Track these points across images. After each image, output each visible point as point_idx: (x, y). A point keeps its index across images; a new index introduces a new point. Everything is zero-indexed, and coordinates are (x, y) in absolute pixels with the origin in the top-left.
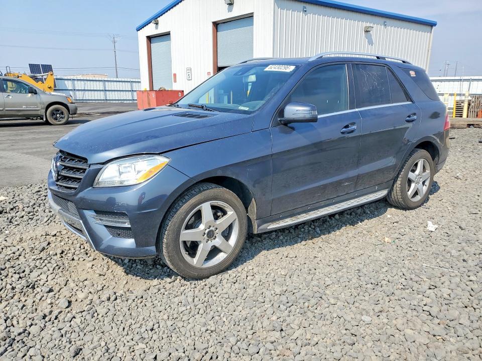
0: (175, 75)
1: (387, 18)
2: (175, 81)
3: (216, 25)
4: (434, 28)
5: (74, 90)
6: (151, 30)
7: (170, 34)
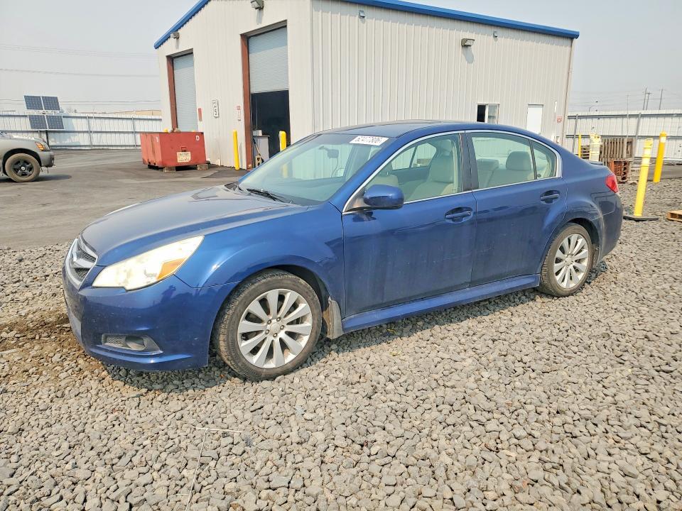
0: (200, 110)
1: (497, 26)
2: (201, 119)
3: (246, 38)
4: (575, 40)
5: (91, 132)
6: (171, 48)
7: (192, 53)
